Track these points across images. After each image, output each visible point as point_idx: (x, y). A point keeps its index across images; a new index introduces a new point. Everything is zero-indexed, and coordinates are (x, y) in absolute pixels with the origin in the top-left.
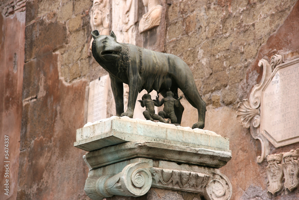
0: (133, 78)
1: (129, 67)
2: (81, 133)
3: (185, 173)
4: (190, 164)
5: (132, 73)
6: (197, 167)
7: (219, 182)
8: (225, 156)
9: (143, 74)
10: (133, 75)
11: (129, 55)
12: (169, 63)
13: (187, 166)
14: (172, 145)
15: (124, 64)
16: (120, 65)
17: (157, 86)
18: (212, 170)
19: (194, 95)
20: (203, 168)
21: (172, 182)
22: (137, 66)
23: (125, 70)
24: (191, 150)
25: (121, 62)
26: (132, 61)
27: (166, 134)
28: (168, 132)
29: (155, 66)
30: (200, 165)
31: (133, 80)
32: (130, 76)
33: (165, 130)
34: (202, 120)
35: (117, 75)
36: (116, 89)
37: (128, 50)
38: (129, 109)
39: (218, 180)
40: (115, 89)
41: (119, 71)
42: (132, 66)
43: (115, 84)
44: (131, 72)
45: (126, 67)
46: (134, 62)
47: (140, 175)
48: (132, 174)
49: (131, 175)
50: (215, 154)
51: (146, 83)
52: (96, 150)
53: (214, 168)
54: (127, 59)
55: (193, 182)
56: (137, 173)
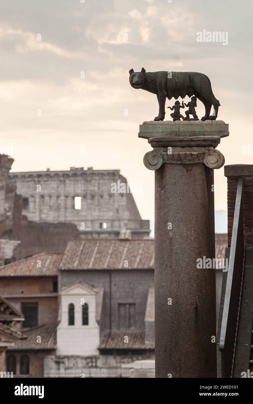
3: (182, 154)
4: (190, 146)
5: (159, 91)
6: (196, 148)
7: (213, 155)
8: (214, 139)
10: (160, 93)
11: (157, 80)
12: (190, 79)
13: (188, 148)
14: (173, 138)
15: (154, 86)
18: (207, 148)
20: (200, 147)
22: (163, 86)
24: (187, 138)
27: (179, 129)
28: (180, 127)
30: (198, 146)
33: (178, 126)
37: (157, 77)
39: (212, 154)
41: (153, 91)
47: (154, 158)
50: (205, 139)
53: (209, 146)
54: (156, 83)
55: (189, 158)
56: (153, 156)
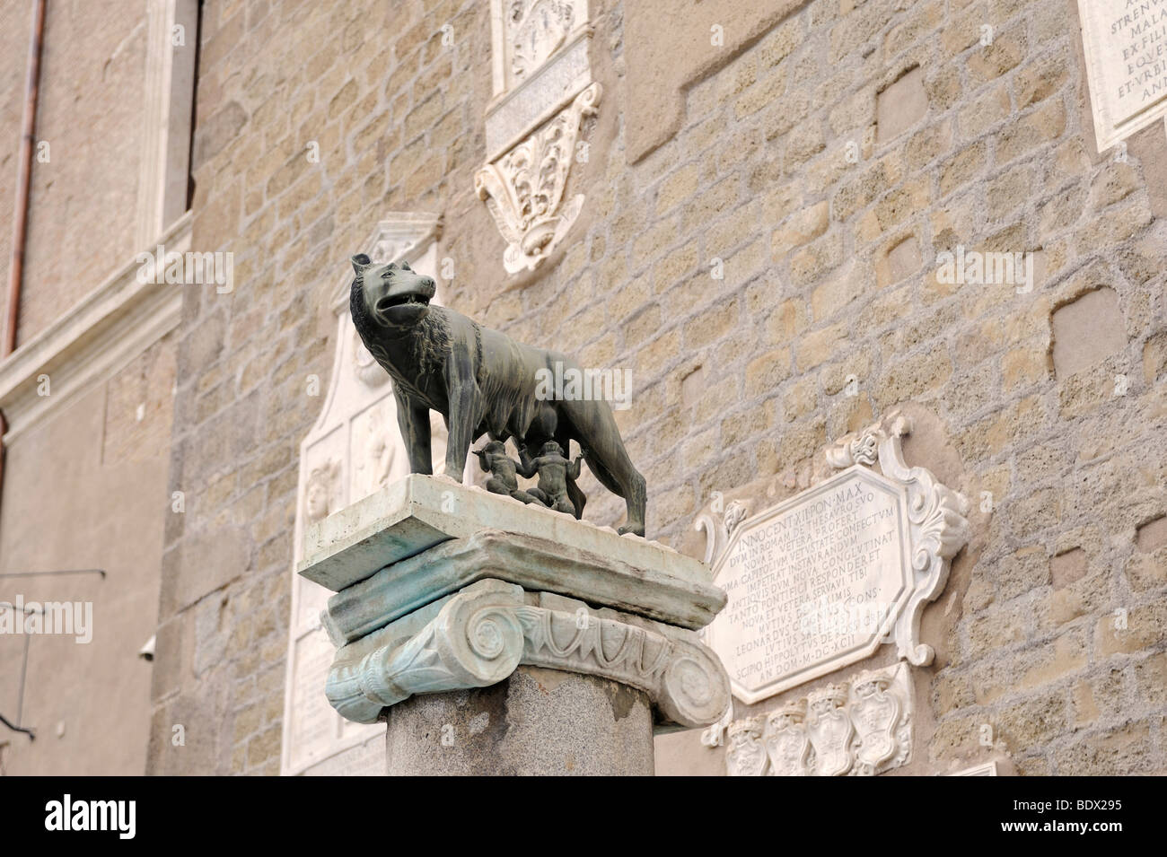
0: (459, 388)
1: (448, 359)
2: (317, 536)
3: (615, 626)
4: (621, 609)
5: (457, 375)
9: (484, 384)
10: (461, 380)
11: (447, 331)
12: (550, 367)
15: (435, 351)
16: (424, 353)
17: (521, 423)
19: (615, 452)
21: (578, 650)
22: (471, 360)
23: (438, 367)
25: (429, 346)
26: (456, 345)
27: (555, 533)
28: (557, 528)
29: (516, 369)
30: (649, 615)
31: (459, 393)
32: (452, 381)
33: (550, 521)
34: (638, 518)
35: (416, 381)
36: (412, 427)
37: (445, 319)
38: (452, 468)
40: (408, 426)
41: (423, 371)
42: (457, 356)
43: (409, 413)
44: (454, 371)
45: (441, 359)
46: (462, 348)
48: (469, 619)
49: (467, 624)
50: (687, 587)
51: (493, 410)
52: (359, 582)
53: (683, 627)
54: (444, 338)
55: (634, 653)
56: (484, 618)
